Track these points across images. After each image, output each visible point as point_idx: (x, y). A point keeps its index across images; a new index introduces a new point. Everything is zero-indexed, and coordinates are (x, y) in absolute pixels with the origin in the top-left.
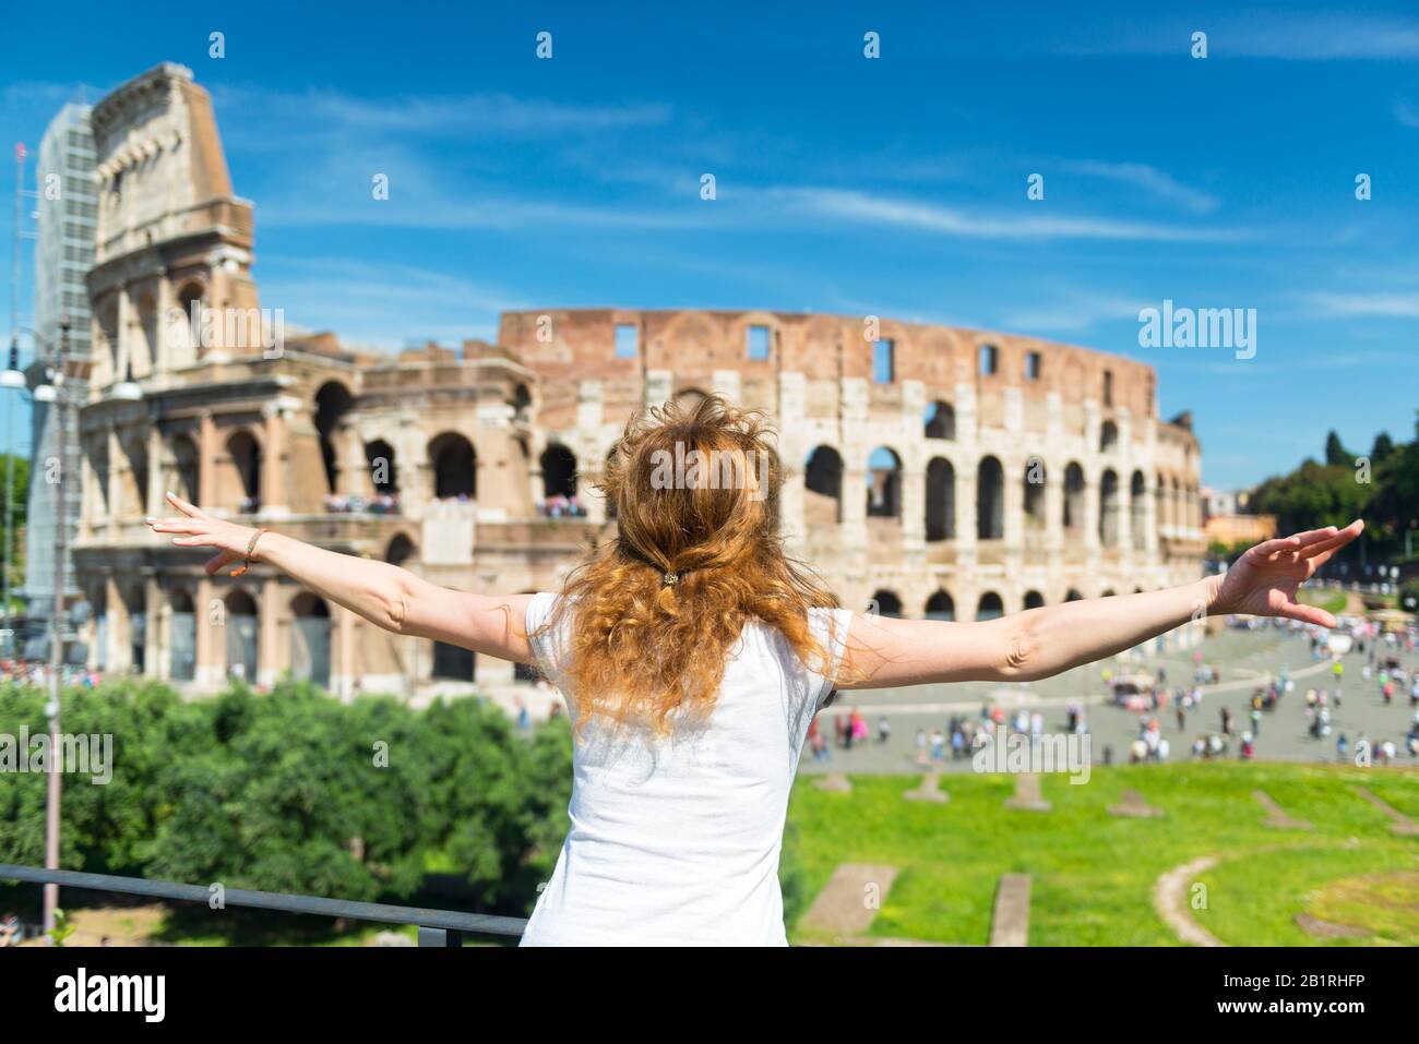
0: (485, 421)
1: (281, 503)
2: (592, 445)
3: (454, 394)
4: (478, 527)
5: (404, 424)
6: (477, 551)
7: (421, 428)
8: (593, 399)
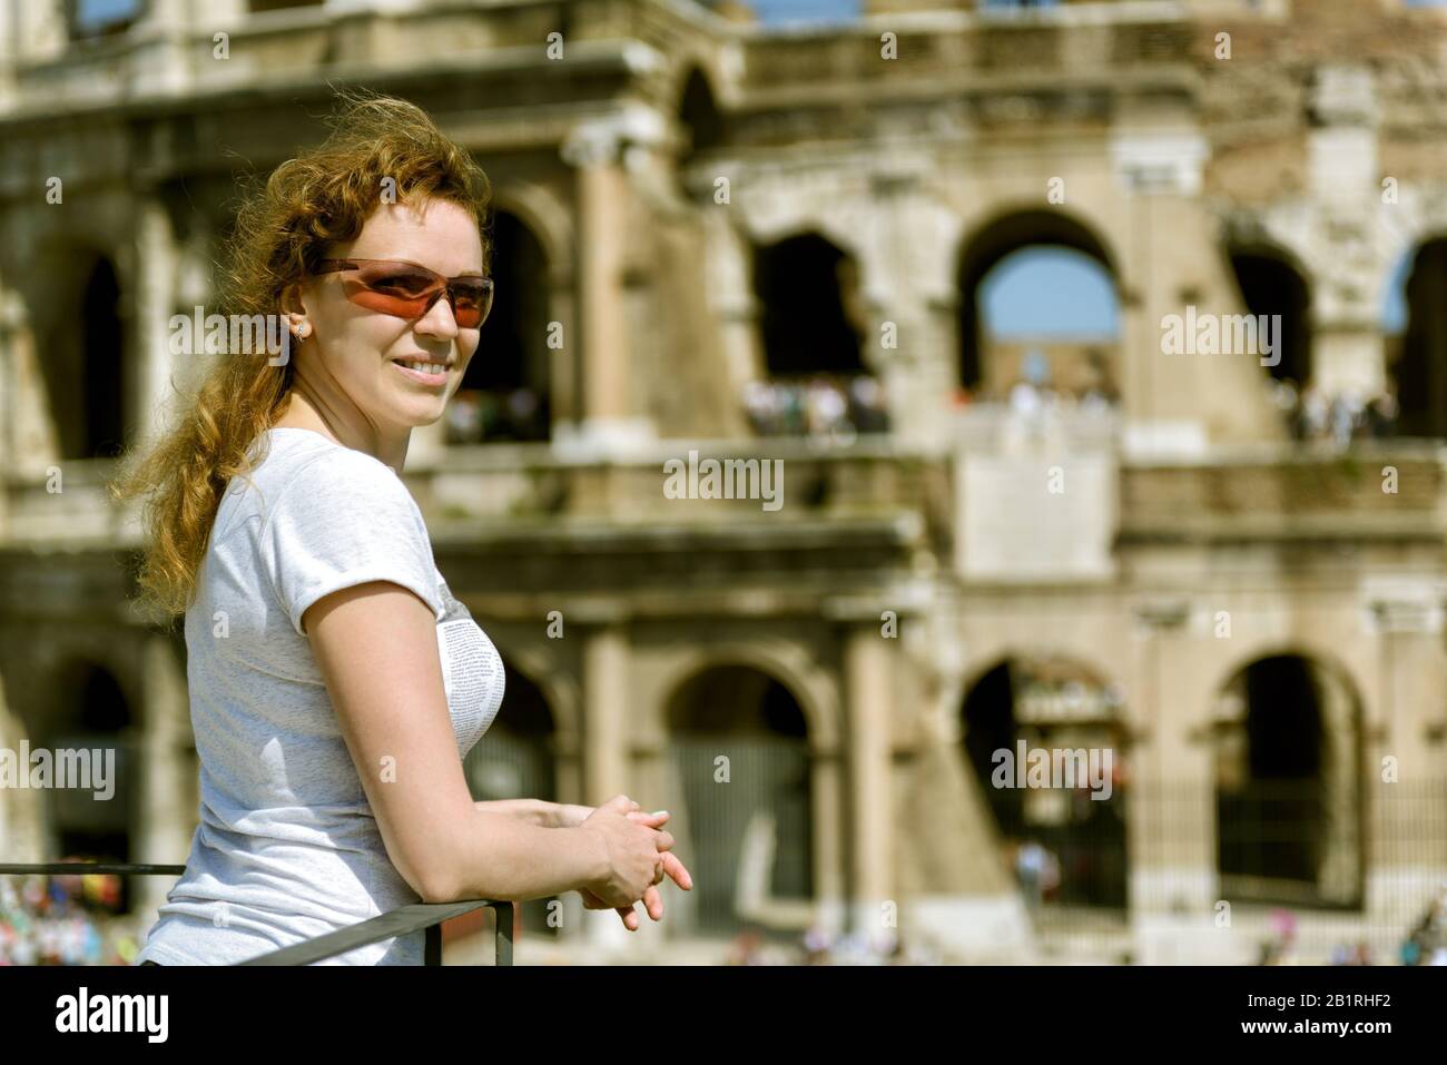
0: (1137, 177)
1: (628, 411)
2: (1353, 248)
3: (1048, 101)
4: (1127, 474)
5: (886, 188)
6: (1126, 541)
7: (942, 199)
8: (1354, 120)
